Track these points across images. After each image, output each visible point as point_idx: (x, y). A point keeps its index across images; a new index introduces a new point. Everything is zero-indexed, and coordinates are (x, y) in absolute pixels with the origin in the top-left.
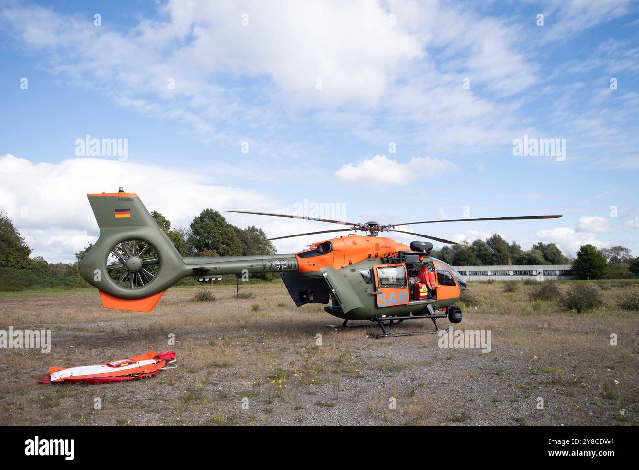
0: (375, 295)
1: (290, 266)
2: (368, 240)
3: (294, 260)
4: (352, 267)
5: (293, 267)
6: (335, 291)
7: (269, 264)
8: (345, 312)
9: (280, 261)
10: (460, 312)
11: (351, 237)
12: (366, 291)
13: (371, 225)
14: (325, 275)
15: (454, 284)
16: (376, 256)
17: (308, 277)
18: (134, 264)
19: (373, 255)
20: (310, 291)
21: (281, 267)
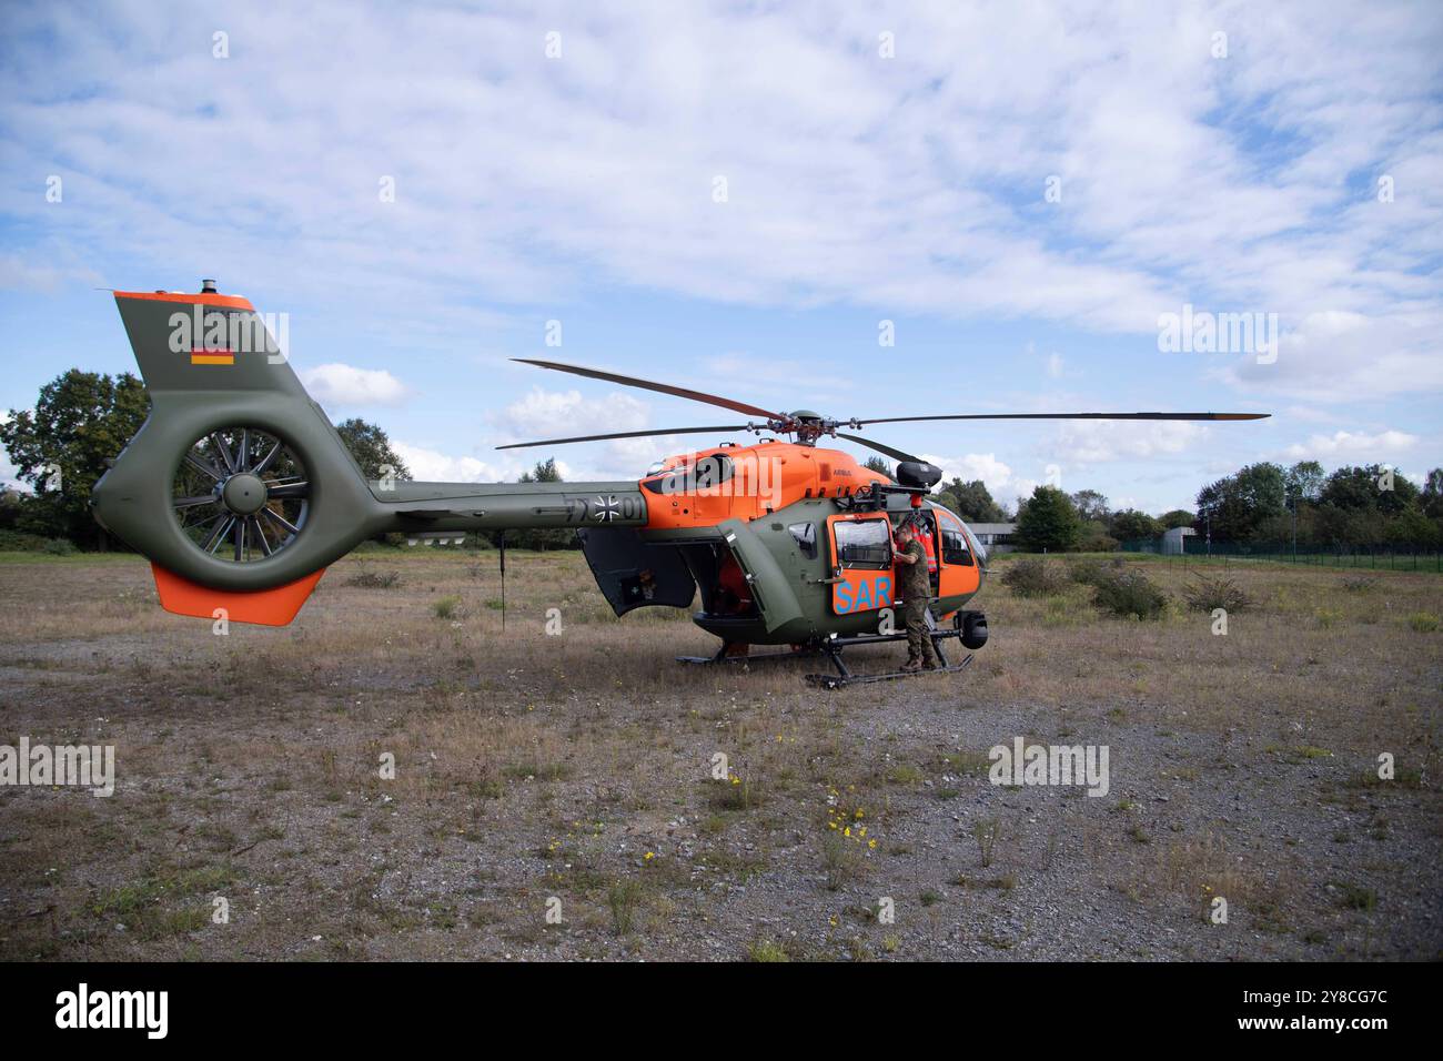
0: (829, 588)
1: (629, 514)
2: (806, 453)
3: (638, 499)
4: (774, 519)
5: (636, 515)
6: (750, 579)
7: (580, 506)
8: (770, 628)
9: (606, 499)
10: (984, 624)
11: (766, 445)
12: (803, 576)
13: (805, 419)
14: (730, 539)
15: (970, 563)
16: (821, 494)
17: (669, 541)
18: (247, 494)
19: (815, 492)
20: (647, 577)
21: (607, 515)
